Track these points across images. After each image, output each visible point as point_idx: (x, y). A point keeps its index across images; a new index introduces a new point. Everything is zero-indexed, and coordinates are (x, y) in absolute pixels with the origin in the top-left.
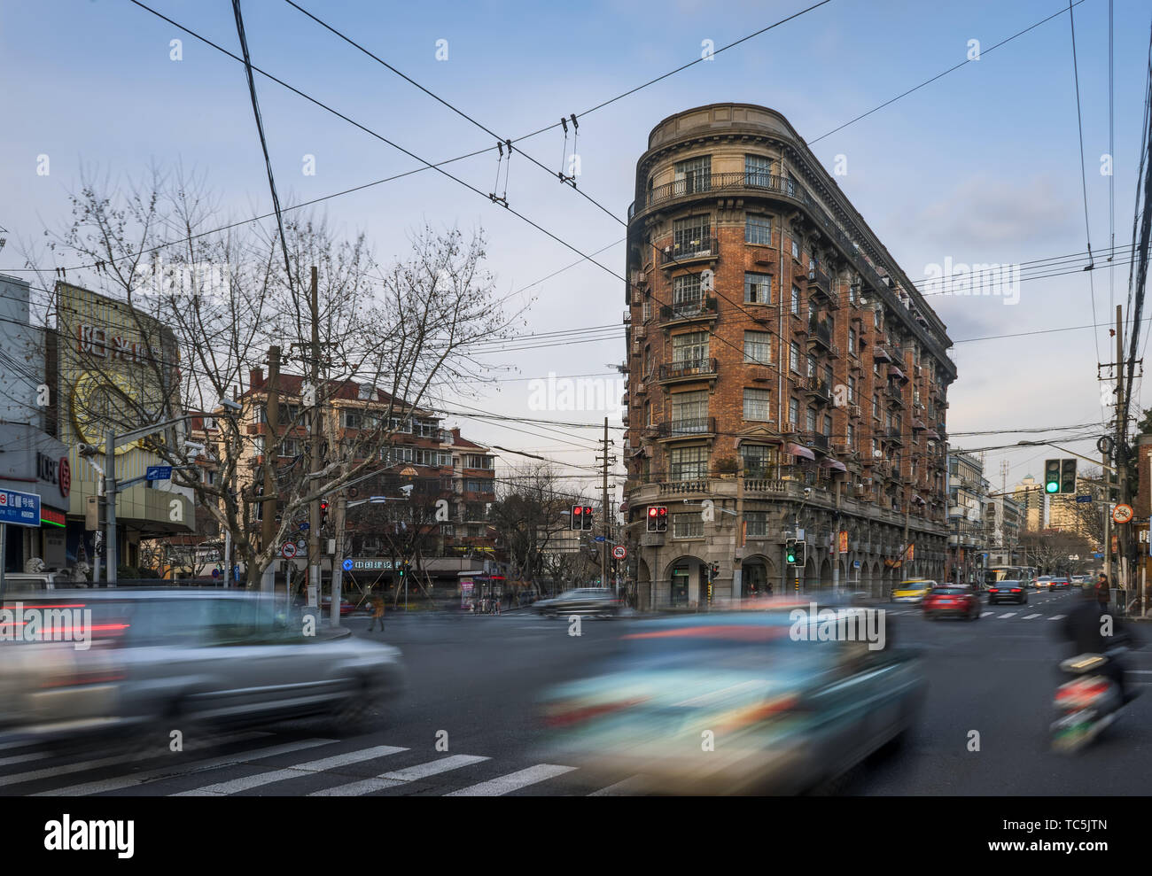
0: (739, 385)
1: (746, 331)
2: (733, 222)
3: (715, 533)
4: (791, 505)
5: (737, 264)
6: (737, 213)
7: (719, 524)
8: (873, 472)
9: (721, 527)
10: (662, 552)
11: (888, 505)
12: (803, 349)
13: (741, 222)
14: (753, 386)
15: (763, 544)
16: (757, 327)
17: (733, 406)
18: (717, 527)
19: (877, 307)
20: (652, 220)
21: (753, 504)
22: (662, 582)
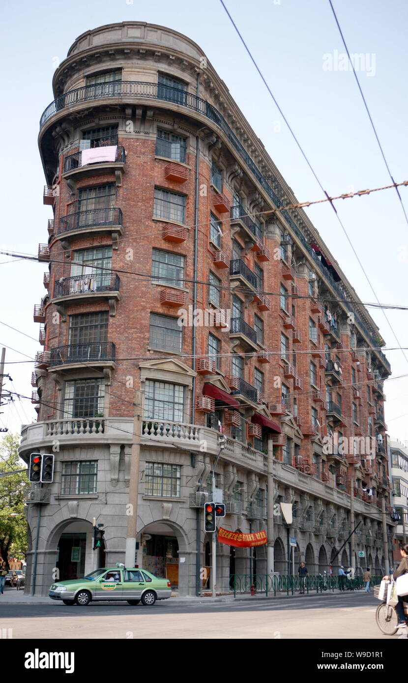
0: (144, 308)
1: (154, 248)
2: (142, 134)
3: (110, 488)
4: (208, 460)
5: (146, 176)
6: (147, 125)
7: (116, 477)
8: (313, 442)
9: (118, 481)
10: (47, 511)
11: (332, 483)
12: (225, 284)
13: (151, 135)
14: (161, 310)
15: (170, 505)
16: (165, 246)
17: (136, 333)
18: (112, 480)
19: (310, 276)
20: (58, 129)
21: (160, 454)
22: (45, 553)
